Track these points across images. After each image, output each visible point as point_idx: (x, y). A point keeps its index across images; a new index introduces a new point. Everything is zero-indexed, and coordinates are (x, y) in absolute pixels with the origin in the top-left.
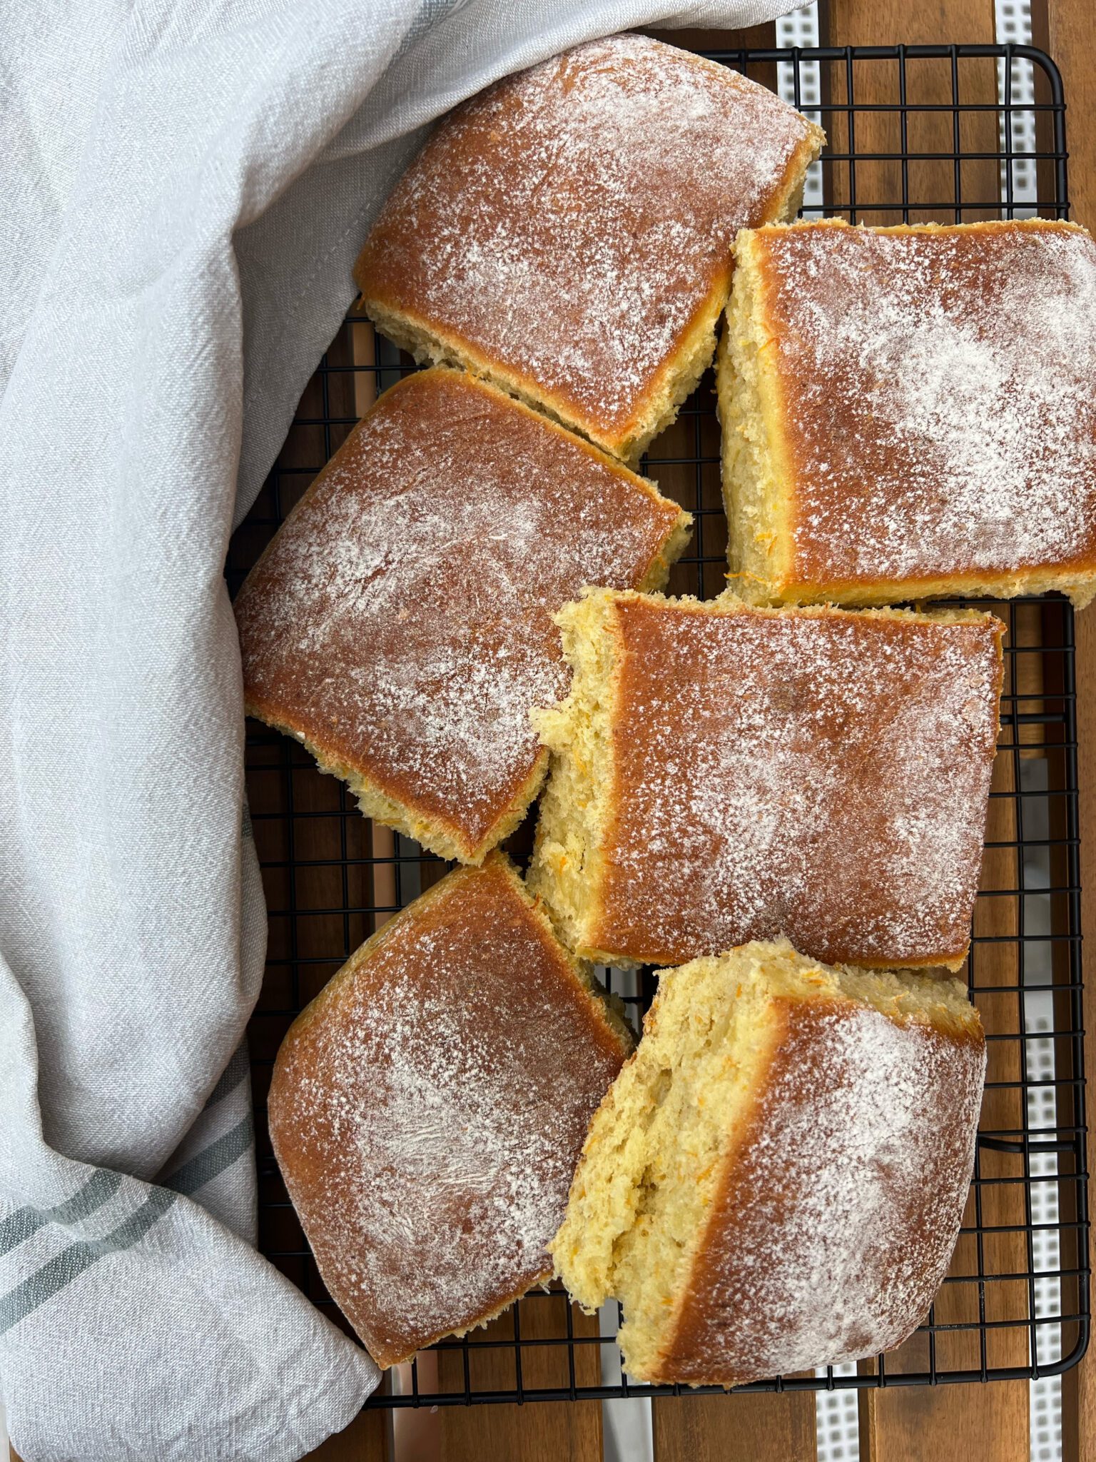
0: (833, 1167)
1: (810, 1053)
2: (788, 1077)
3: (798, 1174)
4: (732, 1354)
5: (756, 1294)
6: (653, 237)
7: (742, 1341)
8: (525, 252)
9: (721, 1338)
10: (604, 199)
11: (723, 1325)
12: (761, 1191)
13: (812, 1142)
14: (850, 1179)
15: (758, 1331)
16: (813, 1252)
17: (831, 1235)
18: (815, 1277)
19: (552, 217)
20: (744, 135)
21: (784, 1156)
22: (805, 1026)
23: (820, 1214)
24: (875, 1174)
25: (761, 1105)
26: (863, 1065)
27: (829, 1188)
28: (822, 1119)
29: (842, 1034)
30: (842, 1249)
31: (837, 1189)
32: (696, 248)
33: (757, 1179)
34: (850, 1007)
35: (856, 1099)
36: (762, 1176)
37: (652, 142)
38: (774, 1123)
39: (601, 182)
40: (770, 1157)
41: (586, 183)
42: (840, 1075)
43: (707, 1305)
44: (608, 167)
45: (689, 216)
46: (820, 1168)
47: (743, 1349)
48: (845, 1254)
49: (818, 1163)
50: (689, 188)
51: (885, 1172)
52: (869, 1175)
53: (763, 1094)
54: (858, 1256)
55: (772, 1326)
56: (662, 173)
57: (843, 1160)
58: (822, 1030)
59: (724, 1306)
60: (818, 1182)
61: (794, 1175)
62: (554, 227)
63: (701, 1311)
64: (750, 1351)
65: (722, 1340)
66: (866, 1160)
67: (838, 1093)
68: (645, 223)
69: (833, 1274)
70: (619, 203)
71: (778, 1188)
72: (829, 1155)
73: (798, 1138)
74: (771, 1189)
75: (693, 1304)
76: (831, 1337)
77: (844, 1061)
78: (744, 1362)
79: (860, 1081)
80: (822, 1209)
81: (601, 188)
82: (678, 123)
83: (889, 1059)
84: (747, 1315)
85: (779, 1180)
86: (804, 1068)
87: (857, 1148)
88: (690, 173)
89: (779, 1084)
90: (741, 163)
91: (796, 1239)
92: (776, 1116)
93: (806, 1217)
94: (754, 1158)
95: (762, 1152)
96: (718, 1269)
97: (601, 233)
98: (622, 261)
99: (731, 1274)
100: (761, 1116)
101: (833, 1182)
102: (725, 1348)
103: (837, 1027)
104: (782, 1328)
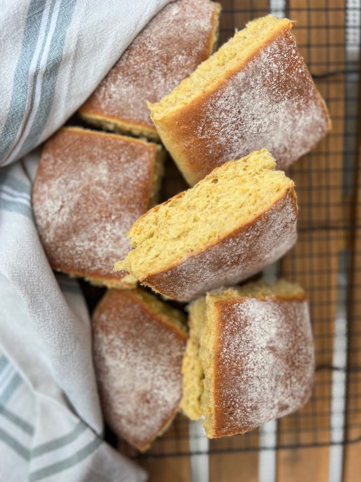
0: (253, 353)
1: (232, 318)
2: (226, 327)
3: (241, 358)
4: (238, 422)
5: (239, 401)
6: (173, 63)
7: (240, 417)
8: (130, 82)
9: (232, 419)
10: (152, 54)
11: (231, 414)
12: (229, 367)
13: (242, 346)
14: (260, 355)
15: (244, 413)
16: (255, 382)
17: (260, 375)
18: (259, 390)
19: (135, 66)
20: (193, 16)
21: (234, 353)
22: (227, 309)
23: (253, 369)
24: (269, 351)
25: (220, 339)
26: (253, 317)
27: (254, 360)
28: (243, 338)
29: (242, 308)
30: (265, 379)
31: (257, 360)
32: (189, 62)
33: (226, 363)
34: (242, 299)
35: (254, 328)
36: (228, 362)
37: (162, 28)
38: (226, 343)
39: (149, 49)
40: (229, 355)
41: (144, 51)
42: (246, 322)
43: (223, 409)
44: (150, 42)
45: (183, 52)
46: (248, 354)
47: (241, 420)
48: (267, 380)
49: (247, 353)
50: (180, 41)
51: (273, 349)
52: (267, 352)
53: (220, 335)
54: (273, 380)
55: (249, 410)
56: (169, 39)
57: (256, 349)
58: (234, 309)
59: (229, 407)
60: (249, 359)
61: (239, 359)
62: (137, 70)
63: (221, 411)
64: (244, 420)
65: (233, 419)
66: (264, 347)
67: (247, 328)
68: (169, 59)
69: (265, 388)
70: (157, 55)
71: (235, 364)
72: (250, 349)
73: (237, 346)
74: (233, 365)
75: (218, 409)
76: (272, 408)
77: (245, 317)
78: (244, 424)
79: (253, 322)
80: (253, 367)
81: (149, 51)
82: (169, 19)
83: (261, 312)
84: (238, 408)
85: (235, 362)
86: (231, 323)
87: (259, 344)
88: (179, 36)
89: (224, 330)
90: (195, 26)
91: (247, 379)
92: (226, 341)
93: (248, 371)
94: (223, 357)
95: (225, 354)
96: (223, 396)
97: (154, 67)
98: (165, 75)
99: (228, 396)
100: (221, 342)
101: (255, 358)
102: (235, 421)
103: (239, 307)
104: (253, 410)
